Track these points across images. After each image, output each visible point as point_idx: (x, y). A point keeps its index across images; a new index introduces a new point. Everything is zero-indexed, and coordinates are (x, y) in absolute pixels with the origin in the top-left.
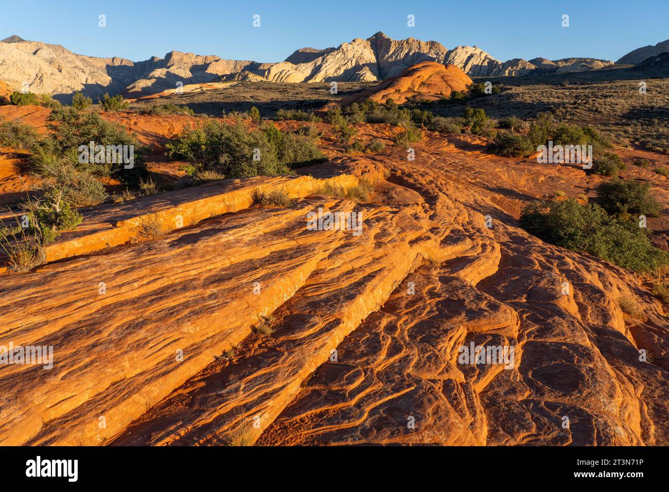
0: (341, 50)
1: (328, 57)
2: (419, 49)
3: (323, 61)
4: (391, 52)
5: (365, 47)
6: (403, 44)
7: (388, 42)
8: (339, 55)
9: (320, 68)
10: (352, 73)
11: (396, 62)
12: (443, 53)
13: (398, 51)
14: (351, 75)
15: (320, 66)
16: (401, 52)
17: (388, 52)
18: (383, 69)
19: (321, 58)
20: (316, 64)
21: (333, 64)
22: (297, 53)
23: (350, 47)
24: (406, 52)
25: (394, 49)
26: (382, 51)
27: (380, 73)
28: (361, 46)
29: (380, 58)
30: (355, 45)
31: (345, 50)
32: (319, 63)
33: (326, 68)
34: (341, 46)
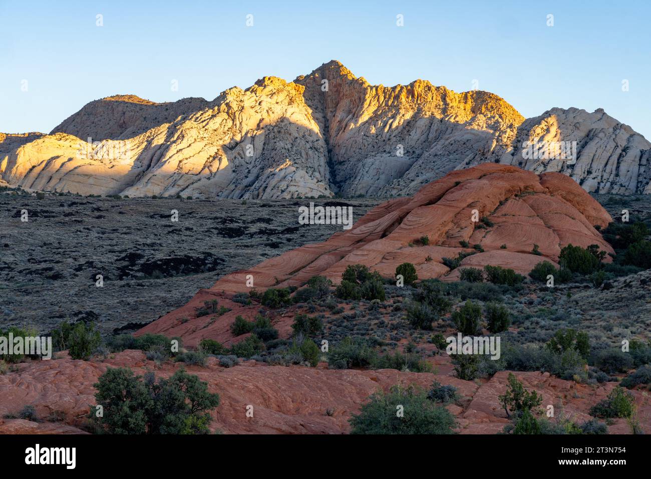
0: (223, 107)
1: (188, 124)
2: (444, 111)
3: (171, 133)
4: (365, 117)
5: (291, 102)
6: (397, 97)
7: (358, 89)
8: (218, 120)
9: (162, 155)
10: (255, 171)
11: (382, 144)
12: (511, 126)
13: (384, 113)
14: (251, 178)
15: (164, 148)
16: (394, 117)
17: (356, 116)
18: (341, 163)
19: (165, 127)
20: (150, 143)
21: (199, 145)
22: (92, 109)
23: (249, 100)
24: (408, 116)
25: (373, 108)
26: (340, 115)
27: (333, 173)
28: (281, 97)
29: (333, 132)
30: (263, 94)
31: (235, 106)
32: (159, 140)
33: (180, 156)
34: (224, 95)
